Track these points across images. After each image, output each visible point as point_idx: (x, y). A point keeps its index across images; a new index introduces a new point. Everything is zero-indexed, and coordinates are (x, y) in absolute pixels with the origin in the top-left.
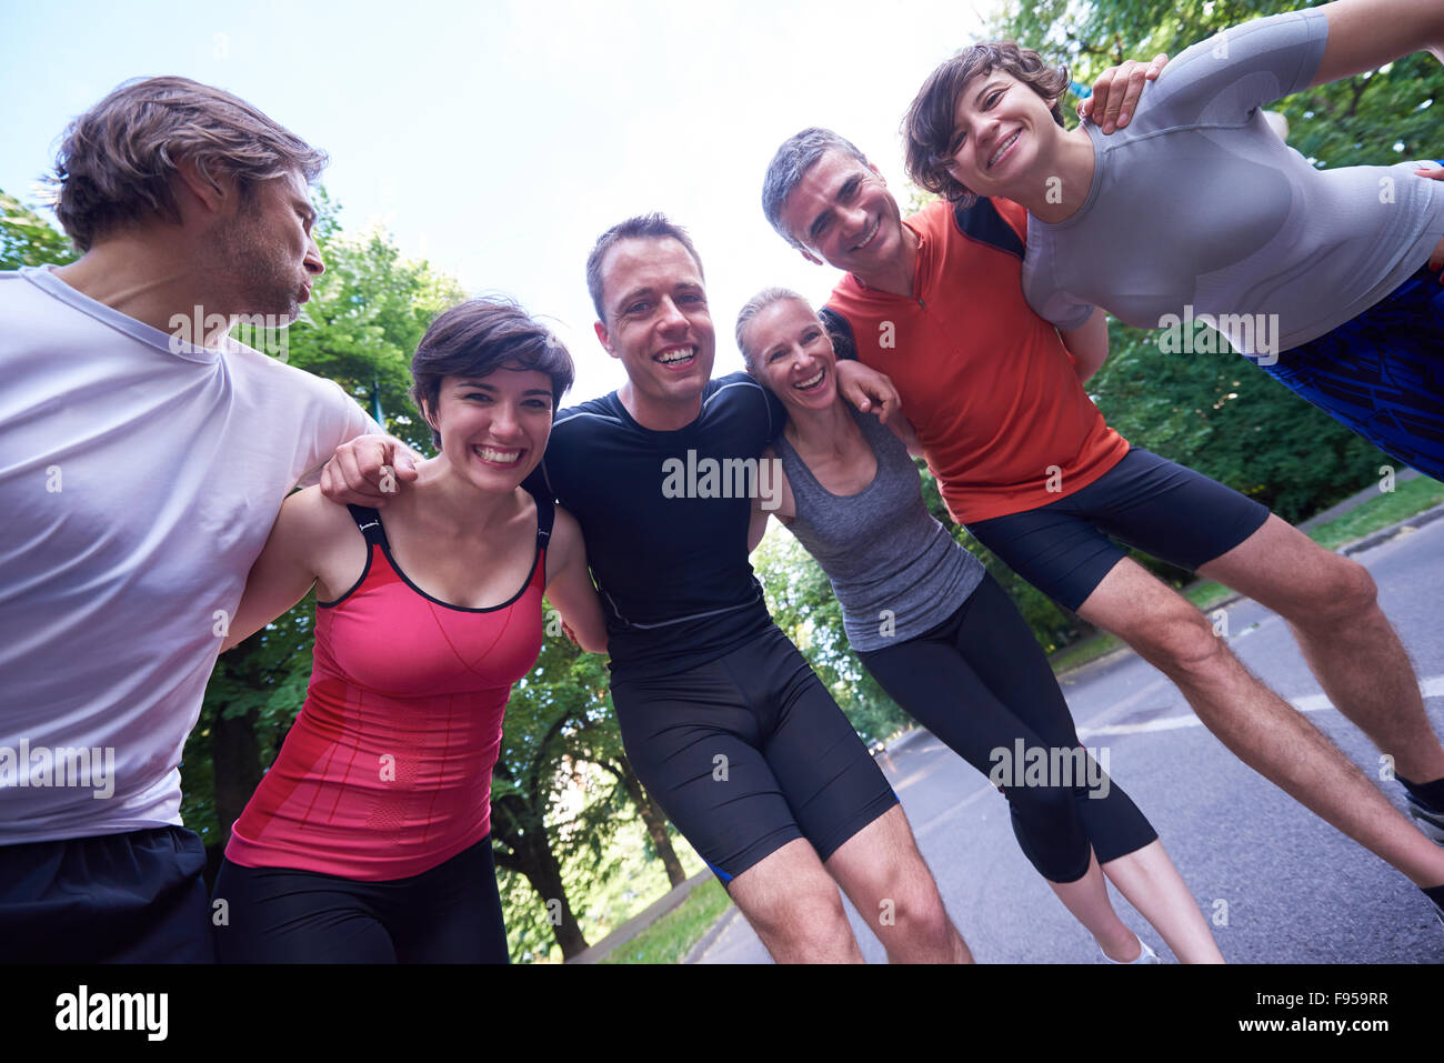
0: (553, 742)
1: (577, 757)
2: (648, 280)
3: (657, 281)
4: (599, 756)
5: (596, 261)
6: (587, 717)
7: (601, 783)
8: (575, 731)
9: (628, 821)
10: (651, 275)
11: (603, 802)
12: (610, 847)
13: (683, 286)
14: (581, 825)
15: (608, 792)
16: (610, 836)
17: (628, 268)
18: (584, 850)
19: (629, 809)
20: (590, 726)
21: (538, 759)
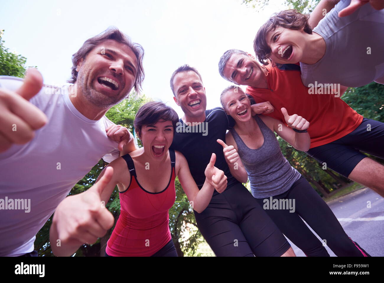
0: (180, 217)
1: (187, 222)
2: (185, 83)
3: (187, 83)
4: (193, 222)
5: (172, 80)
6: (189, 211)
7: (193, 230)
8: (186, 214)
9: (202, 242)
10: (185, 81)
11: (195, 235)
12: (197, 249)
13: (195, 83)
14: (189, 242)
15: (196, 233)
16: (197, 246)
17: (179, 80)
18: (190, 249)
19: (202, 238)
20: (190, 213)
21: (176, 222)
